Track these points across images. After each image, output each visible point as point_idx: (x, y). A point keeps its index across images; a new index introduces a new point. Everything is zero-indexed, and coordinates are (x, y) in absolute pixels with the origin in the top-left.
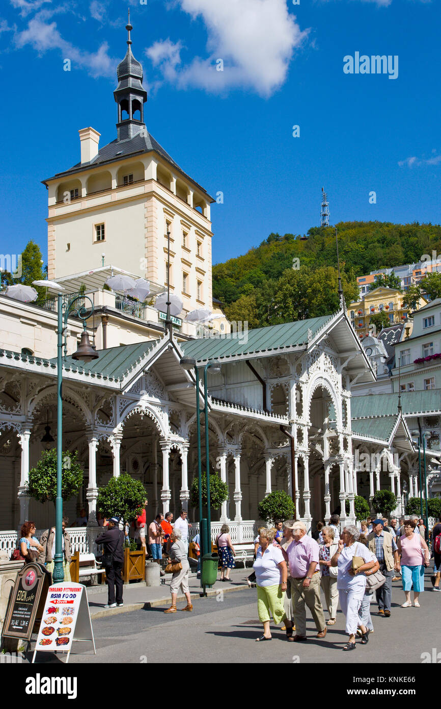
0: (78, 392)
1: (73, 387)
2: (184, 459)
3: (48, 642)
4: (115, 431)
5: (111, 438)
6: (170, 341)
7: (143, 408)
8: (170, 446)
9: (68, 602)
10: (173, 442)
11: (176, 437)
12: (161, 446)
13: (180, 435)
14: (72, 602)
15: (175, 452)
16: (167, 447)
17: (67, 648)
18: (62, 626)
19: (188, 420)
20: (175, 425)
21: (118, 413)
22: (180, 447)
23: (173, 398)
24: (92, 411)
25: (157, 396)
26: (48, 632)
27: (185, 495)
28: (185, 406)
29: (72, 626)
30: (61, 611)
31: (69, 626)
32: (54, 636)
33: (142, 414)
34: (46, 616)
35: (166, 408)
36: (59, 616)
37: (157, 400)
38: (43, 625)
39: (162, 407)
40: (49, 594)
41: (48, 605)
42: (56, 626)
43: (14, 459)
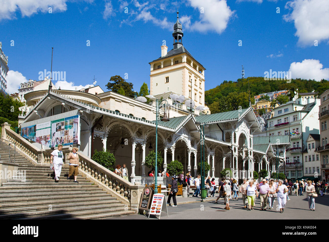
1: (159, 130)
2: (196, 156)
3: (153, 212)
4: (173, 146)
5: (171, 148)
6: (192, 116)
7: (182, 139)
8: (191, 152)
9: (160, 200)
10: (192, 150)
11: (193, 149)
12: (188, 151)
13: (194, 148)
14: (161, 200)
15: (192, 154)
16: (190, 152)
17: (159, 214)
18: (158, 207)
19: (197, 143)
20: (193, 145)
21: (174, 140)
22: (194, 152)
23: (192, 135)
24: (165, 139)
25: (187, 135)
26: (154, 208)
27: (196, 168)
28: (196, 138)
29: (161, 207)
30: (157, 202)
31: (160, 207)
32: (155, 210)
33: (182, 140)
34: (152, 203)
35: (190, 139)
36: (157, 204)
37: (187, 136)
38: (152, 207)
39: (189, 138)
40: (154, 197)
41: (153, 200)
42: (156, 207)
43: (139, 153)
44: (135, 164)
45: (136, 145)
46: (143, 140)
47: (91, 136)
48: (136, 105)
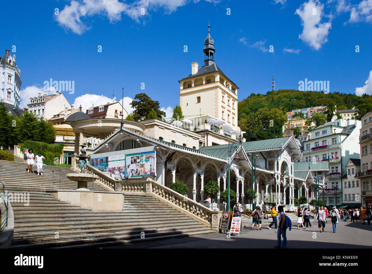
0: (215, 163)
1: (214, 161)
2: (243, 184)
3: (233, 231)
4: (225, 175)
5: (223, 177)
6: (241, 147)
7: (232, 168)
8: (239, 180)
9: (238, 222)
10: (240, 178)
11: (240, 177)
12: (236, 180)
13: (242, 176)
14: (239, 222)
15: (240, 182)
16: (238, 180)
17: (239, 232)
18: (237, 227)
19: (244, 172)
20: (240, 174)
21: (225, 169)
22: (242, 180)
23: (240, 165)
24: (219, 169)
25: (236, 164)
26: (233, 228)
27: (243, 195)
28: (244, 167)
29: (239, 227)
30: (236, 224)
31: (238, 227)
32: (235, 229)
33: (232, 170)
34: (232, 224)
35: (238, 168)
36: (235, 225)
37: (236, 165)
38: (231, 227)
39: (237, 167)
40: (232, 220)
41: (232, 222)
42: (235, 227)
43: (185, 180)
44: (196, 192)
45: (197, 175)
46: (202, 171)
47: (164, 169)
48: (188, 135)
